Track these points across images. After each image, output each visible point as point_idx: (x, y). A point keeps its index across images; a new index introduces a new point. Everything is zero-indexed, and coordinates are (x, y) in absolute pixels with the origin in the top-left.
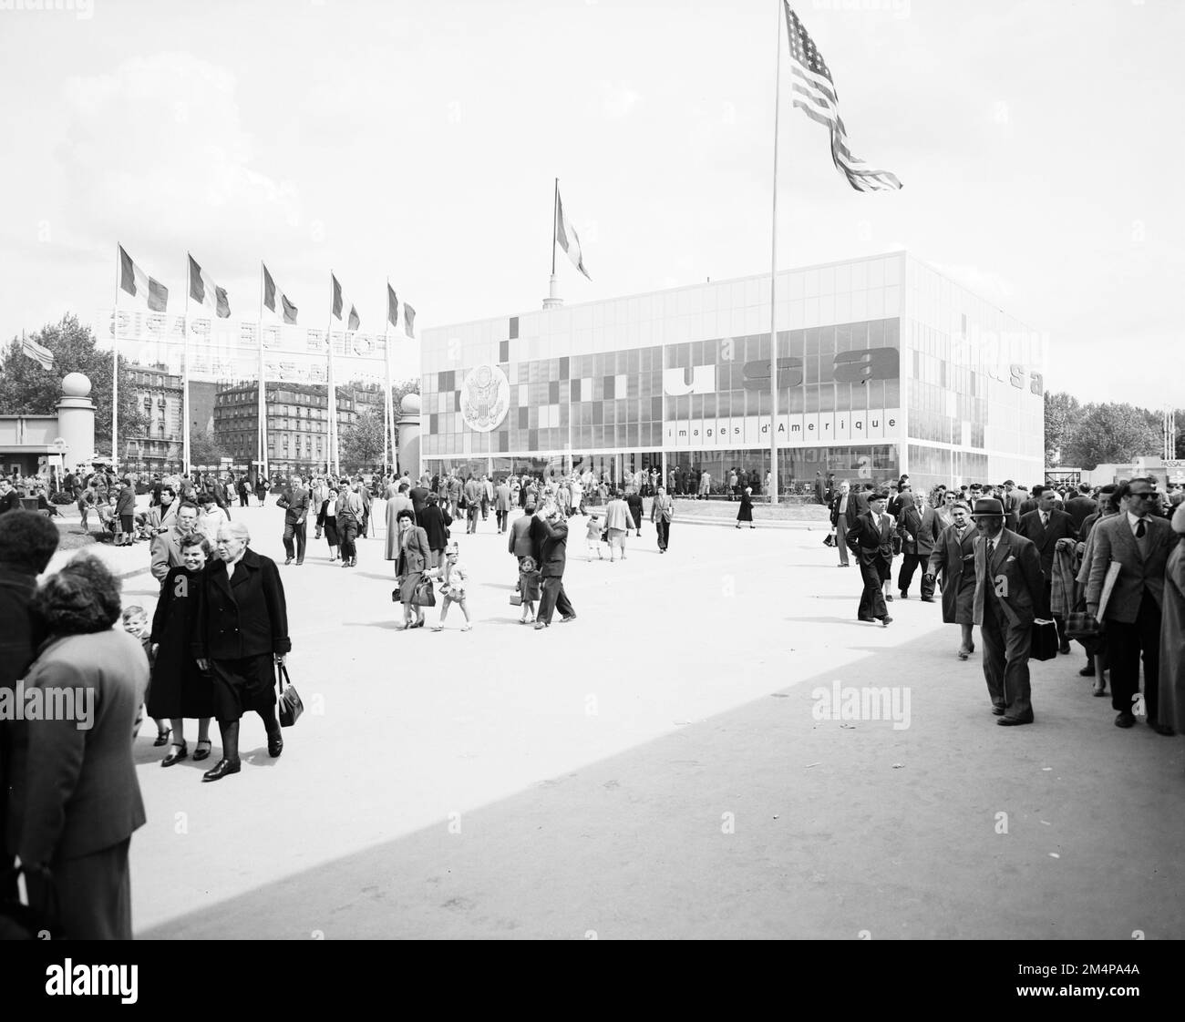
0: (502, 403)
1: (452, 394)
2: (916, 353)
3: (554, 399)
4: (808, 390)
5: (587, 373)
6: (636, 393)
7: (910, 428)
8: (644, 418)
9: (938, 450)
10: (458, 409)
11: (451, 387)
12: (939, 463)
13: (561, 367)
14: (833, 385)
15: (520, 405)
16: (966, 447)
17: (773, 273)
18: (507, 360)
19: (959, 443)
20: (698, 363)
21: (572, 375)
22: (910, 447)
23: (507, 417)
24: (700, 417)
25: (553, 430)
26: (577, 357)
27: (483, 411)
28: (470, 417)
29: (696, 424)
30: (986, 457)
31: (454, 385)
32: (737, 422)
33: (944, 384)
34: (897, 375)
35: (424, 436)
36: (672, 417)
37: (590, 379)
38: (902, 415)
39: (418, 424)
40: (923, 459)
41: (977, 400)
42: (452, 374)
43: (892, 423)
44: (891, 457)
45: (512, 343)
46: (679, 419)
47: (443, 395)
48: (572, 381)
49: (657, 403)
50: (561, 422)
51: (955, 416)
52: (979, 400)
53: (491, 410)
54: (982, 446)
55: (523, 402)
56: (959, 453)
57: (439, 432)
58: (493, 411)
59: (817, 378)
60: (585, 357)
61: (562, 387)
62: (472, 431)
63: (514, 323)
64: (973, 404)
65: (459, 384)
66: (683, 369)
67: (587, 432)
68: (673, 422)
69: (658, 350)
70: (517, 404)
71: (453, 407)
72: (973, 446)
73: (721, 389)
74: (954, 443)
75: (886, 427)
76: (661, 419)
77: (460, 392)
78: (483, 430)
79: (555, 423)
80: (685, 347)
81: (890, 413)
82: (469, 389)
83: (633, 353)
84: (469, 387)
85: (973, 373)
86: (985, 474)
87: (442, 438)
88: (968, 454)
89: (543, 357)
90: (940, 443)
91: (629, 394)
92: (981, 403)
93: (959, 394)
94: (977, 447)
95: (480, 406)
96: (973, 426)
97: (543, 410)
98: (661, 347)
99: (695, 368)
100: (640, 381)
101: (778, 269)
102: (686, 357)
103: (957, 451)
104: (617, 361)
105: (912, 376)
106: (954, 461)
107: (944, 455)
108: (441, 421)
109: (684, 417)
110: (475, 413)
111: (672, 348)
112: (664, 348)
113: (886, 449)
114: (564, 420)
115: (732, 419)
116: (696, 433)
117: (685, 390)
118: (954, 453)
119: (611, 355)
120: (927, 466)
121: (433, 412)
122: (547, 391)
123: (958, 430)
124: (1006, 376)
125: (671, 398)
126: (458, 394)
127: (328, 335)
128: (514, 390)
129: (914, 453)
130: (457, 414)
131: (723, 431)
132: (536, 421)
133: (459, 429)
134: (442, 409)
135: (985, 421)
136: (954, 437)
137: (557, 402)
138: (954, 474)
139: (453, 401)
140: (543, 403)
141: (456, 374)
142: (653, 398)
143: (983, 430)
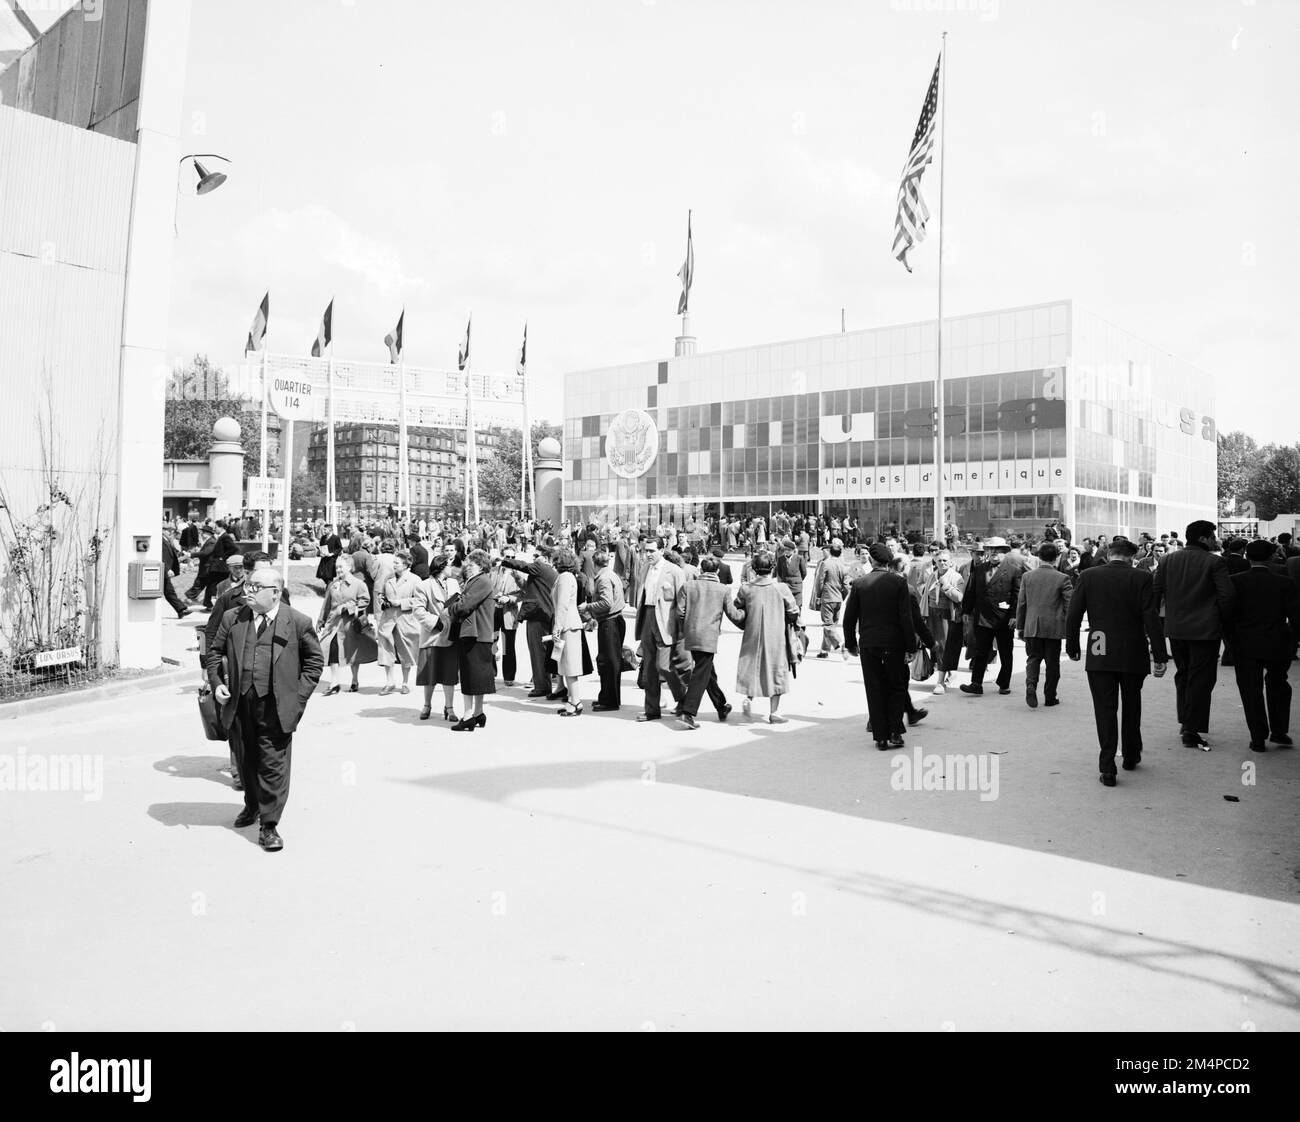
0: (649, 449)
1: (597, 439)
2: (1083, 403)
3: (704, 446)
4: (971, 437)
5: (740, 420)
6: (792, 440)
7: (1077, 478)
8: (800, 466)
9: (1105, 500)
10: (603, 454)
11: (596, 432)
12: (1106, 514)
13: (713, 413)
14: (997, 434)
15: (669, 451)
16: (1133, 496)
17: (940, 321)
18: (656, 406)
19: (1126, 492)
20: (856, 410)
21: (723, 421)
22: (1077, 497)
23: (654, 463)
24: (858, 465)
25: (704, 477)
26: (729, 404)
27: (630, 457)
28: (616, 463)
29: (854, 472)
30: (1155, 506)
31: (599, 430)
32: (897, 470)
33: (1110, 432)
34: (1063, 425)
35: (566, 482)
36: (828, 465)
37: (743, 425)
38: (1069, 465)
39: (561, 470)
40: (1089, 509)
41: (1145, 449)
42: (597, 419)
43: (1058, 472)
44: (1056, 507)
45: (661, 388)
46: (836, 467)
47: (587, 440)
48: (724, 427)
49: (814, 450)
50: (713, 470)
51: (1122, 466)
52: (1146, 448)
53: (639, 456)
54: (1150, 495)
55: (673, 448)
56: (1126, 503)
57: (583, 477)
58: (641, 457)
59: (981, 426)
60: (737, 403)
61: (712, 433)
62: (618, 477)
63: (663, 368)
64: (1141, 453)
65: (604, 429)
66: (840, 417)
67: (739, 480)
68: (830, 470)
69: (814, 397)
70: (666, 450)
71: (598, 452)
72: (1140, 495)
73: (880, 437)
74: (1121, 492)
75: (1052, 477)
76: (818, 467)
77: (605, 437)
78: (629, 476)
79: (706, 470)
80: (842, 394)
81: (1056, 463)
82: (616, 435)
83: (789, 400)
84: (616, 433)
85: (1141, 420)
86: (1154, 525)
87: (586, 485)
88: (1136, 504)
89: (694, 402)
90: (1107, 492)
91: (784, 441)
92: (1149, 451)
93: (1126, 443)
94: (1145, 496)
95: (627, 452)
96: (1140, 475)
97: (693, 457)
98: (818, 394)
99: (853, 415)
100: (796, 427)
101: (945, 315)
102: (844, 404)
103: (1124, 501)
104: (771, 407)
105: (1078, 426)
106: (1121, 511)
107: (1111, 505)
108: (585, 466)
109: (841, 464)
110: (621, 459)
111: (829, 395)
112: (820, 396)
113: (1050, 498)
114: (715, 467)
115: (893, 467)
116: (854, 481)
117: (842, 437)
118: (1121, 503)
119: (764, 402)
120: (1094, 516)
121: (577, 457)
122: (698, 437)
123: (1125, 479)
124: (1175, 422)
125: (828, 446)
126: (603, 439)
127: (467, 379)
128: (663, 435)
129: (1081, 503)
130: (602, 460)
131: (882, 479)
132: (685, 467)
133: (604, 475)
134: (586, 454)
135: (1153, 469)
136: (1121, 486)
137: (708, 449)
138: (1122, 524)
139: (598, 446)
140: (694, 449)
141: (602, 419)
142: (809, 446)
143: (1150, 479)
